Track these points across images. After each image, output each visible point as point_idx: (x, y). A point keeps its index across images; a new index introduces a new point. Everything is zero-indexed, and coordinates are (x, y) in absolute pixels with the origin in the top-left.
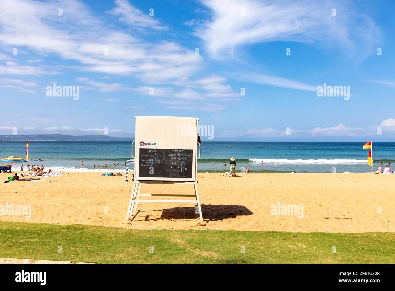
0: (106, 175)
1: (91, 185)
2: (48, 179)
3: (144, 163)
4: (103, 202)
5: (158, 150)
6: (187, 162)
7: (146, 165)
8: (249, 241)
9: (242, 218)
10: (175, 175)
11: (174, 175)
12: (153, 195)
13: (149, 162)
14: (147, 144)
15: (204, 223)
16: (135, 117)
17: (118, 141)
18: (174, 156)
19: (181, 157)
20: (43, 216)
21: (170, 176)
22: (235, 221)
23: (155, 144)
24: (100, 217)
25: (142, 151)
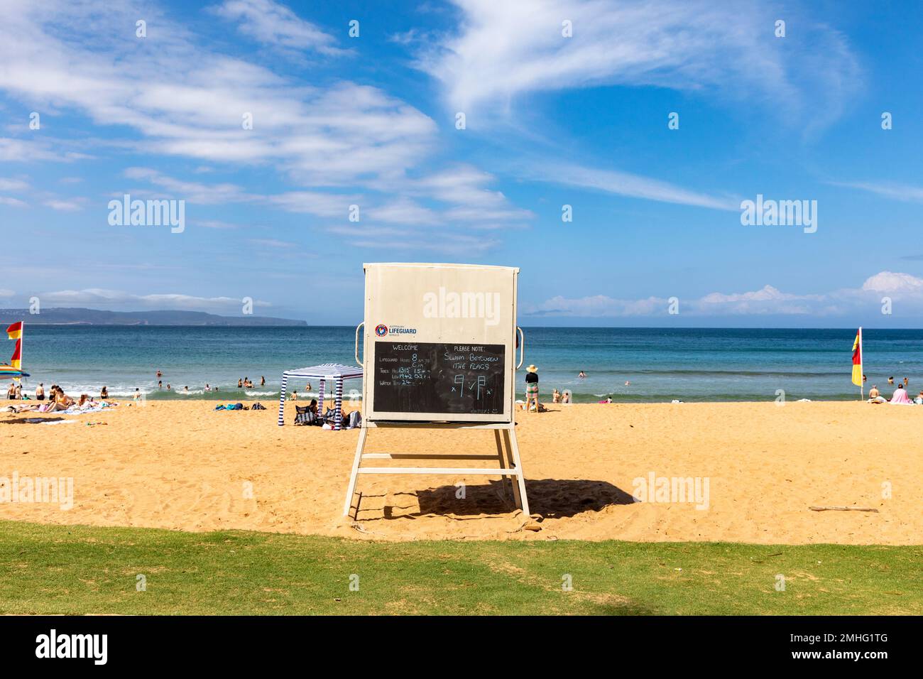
0: (225, 408)
1: (195, 433)
2: (81, 420)
3: (387, 377)
4: (260, 475)
5: (419, 345)
6: (492, 375)
7: (392, 383)
8: (678, 567)
9: (616, 512)
10: (461, 406)
11: (460, 408)
12: (394, 456)
13: (398, 374)
14: (394, 331)
15: (536, 524)
16: (365, 265)
17: (229, 325)
18: (458, 361)
19: (478, 362)
20: (130, 510)
21: (451, 409)
22: (603, 518)
23: (413, 331)
24: (272, 510)
25: (382, 349)
